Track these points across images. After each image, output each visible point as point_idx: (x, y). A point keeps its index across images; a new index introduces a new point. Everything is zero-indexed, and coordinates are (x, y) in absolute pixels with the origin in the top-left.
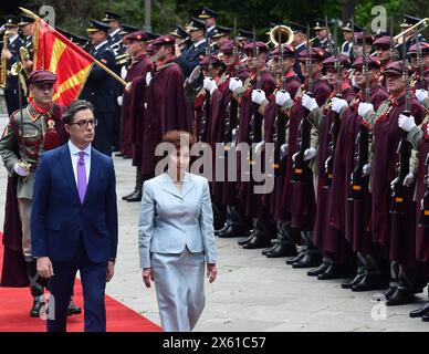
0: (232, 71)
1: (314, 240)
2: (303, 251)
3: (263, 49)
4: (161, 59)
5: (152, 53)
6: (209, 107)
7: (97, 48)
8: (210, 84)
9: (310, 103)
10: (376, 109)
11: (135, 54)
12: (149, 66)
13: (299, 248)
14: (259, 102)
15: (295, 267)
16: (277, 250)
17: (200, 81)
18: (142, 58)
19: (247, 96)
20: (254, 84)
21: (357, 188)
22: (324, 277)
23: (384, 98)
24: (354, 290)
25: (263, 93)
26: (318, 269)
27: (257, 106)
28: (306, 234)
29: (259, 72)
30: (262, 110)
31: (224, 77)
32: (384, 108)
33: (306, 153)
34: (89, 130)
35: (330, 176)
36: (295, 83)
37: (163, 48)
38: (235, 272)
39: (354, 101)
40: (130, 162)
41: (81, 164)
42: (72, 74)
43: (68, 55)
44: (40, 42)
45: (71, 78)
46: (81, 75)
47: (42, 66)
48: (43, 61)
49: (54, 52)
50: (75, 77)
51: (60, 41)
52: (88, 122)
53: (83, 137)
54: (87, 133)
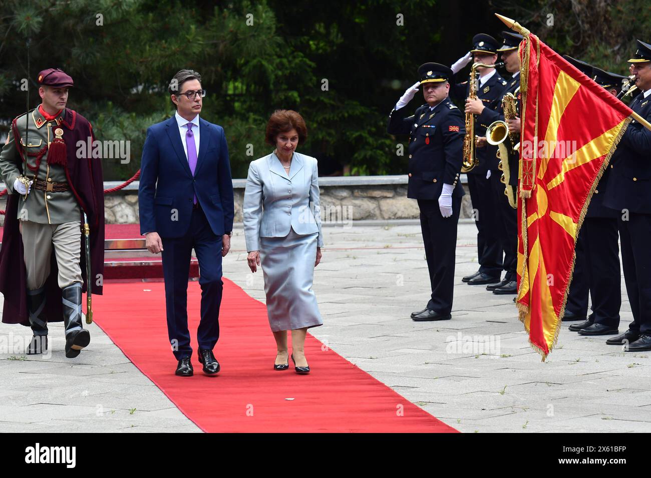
34: (197, 101)
41: (189, 135)
42: (589, 137)
43: (583, 102)
44: (533, 76)
45: (586, 145)
46: (606, 139)
47: (534, 121)
48: (537, 112)
49: (555, 96)
50: (594, 142)
51: (568, 77)
52: (196, 93)
53: (191, 108)
54: (195, 104)
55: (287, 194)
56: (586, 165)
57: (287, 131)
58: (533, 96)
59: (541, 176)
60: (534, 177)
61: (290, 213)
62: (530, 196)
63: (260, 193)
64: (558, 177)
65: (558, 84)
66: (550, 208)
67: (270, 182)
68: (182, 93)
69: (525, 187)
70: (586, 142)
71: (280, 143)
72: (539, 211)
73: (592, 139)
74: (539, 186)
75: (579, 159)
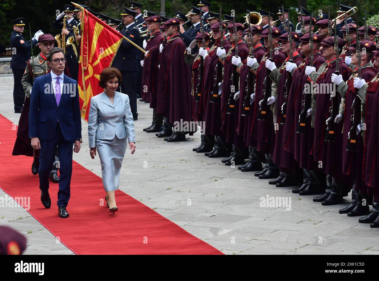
0: (219, 43)
1: (274, 159)
2: (266, 167)
3: (239, 28)
4: (170, 35)
5: (164, 30)
6: (202, 68)
7: (127, 27)
8: (204, 52)
9: (271, 65)
10: (317, 70)
11: (153, 31)
12: (162, 39)
13: (264, 165)
14: (237, 64)
15: (260, 178)
16: (248, 166)
17: (196, 50)
18: (157, 34)
19: (228, 60)
20: (234, 53)
21: (303, 125)
22: (280, 185)
23: (322, 62)
24: (301, 194)
25: (239, 58)
26: (276, 179)
27: (235, 67)
28: (268, 156)
29: (237, 44)
30: (239, 70)
31: (213, 48)
32: (323, 69)
33: (268, 100)
34: (61, 64)
35: (285, 116)
36: (262, 51)
37: (171, 28)
38: (219, 181)
39: (302, 64)
40: (148, 105)
42: (108, 46)
43: (105, 33)
44: (86, 25)
45: (107, 49)
46: (114, 46)
47: (87, 42)
48: (88, 38)
49: (95, 32)
50: (110, 48)
51: (99, 24)
52: (60, 60)
53: (57, 68)
54: (59, 66)
55: (112, 115)
56: (108, 56)
57: (113, 78)
58: (86, 32)
59: (90, 61)
60: (87, 62)
61: (115, 126)
62: (86, 69)
63: (97, 115)
64: (97, 61)
65: (95, 27)
66: (94, 73)
67: (102, 108)
68: (52, 60)
69: (84, 66)
70: (107, 48)
71: (109, 85)
72: (89, 74)
73: (109, 47)
74: (89, 65)
75: (105, 55)
